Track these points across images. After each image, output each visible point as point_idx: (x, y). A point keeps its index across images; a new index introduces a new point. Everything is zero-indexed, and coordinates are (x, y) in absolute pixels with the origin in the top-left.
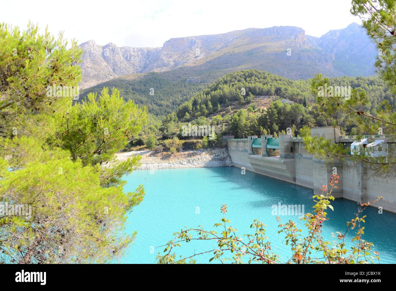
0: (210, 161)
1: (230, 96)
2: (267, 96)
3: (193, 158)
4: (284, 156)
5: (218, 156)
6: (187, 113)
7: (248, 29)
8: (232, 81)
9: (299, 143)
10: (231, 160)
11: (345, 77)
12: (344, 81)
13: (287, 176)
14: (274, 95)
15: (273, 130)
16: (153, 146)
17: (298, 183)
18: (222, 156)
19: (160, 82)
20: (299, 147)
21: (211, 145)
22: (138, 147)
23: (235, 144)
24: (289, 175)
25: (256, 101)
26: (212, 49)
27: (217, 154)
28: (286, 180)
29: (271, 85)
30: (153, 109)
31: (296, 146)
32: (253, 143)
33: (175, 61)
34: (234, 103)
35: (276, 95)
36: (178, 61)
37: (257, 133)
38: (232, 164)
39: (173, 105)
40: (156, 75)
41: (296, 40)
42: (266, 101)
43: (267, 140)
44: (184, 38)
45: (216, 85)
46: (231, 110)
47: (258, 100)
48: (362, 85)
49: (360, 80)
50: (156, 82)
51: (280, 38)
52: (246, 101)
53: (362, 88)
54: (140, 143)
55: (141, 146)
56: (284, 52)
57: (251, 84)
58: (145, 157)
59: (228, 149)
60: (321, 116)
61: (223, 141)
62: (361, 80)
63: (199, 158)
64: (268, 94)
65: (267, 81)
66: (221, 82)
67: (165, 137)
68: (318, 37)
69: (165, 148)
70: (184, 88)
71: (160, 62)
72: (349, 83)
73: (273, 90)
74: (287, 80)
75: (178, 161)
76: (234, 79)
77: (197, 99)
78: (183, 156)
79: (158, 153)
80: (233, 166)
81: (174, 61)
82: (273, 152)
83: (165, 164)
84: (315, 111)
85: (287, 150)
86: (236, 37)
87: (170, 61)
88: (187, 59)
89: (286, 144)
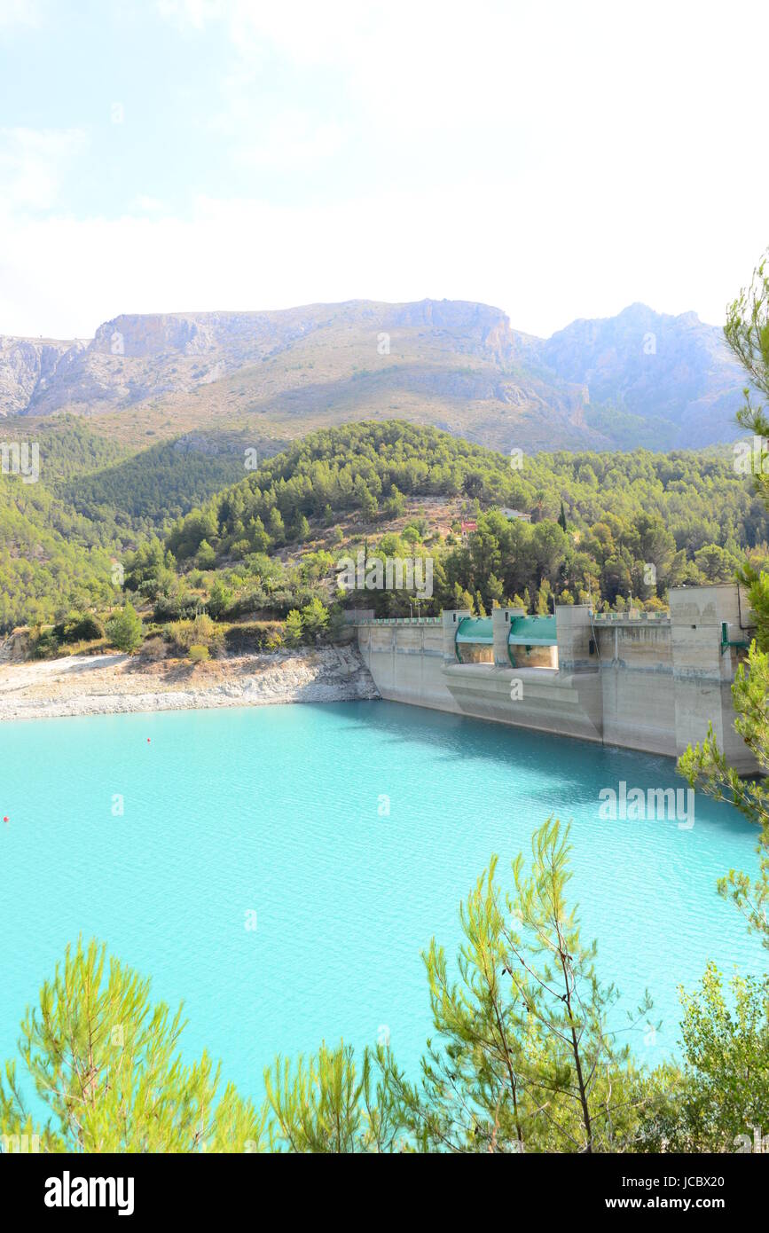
0: (311, 683)
1: (335, 496)
2: (441, 499)
3: (261, 676)
4: (573, 664)
5: (334, 668)
6: (204, 544)
7: (351, 302)
8: (337, 451)
9: (612, 629)
10: (372, 681)
11: (639, 452)
12: (638, 463)
13: (578, 721)
14: (463, 494)
15: (488, 594)
16: (135, 642)
17: (608, 739)
18: (345, 668)
19: (91, 445)
20: (614, 640)
21: (310, 637)
22: (83, 645)
23: (387, 635)
24: (586, 718)
25: (413, 511)
26: (245, 354)
27: (328, 665)
28: (569, 734)
29: (452, 468)
30: (74, 529)
31: (606, 639)
32: (459, 630)
33: (134, 383)
34: (349, 516)
35: (466, 495)
36: (142, 385)
37: (444, 602)
38: (376, 693)
39: (137, 519)
40: (78, 425)
41: (487, 341)
42: (442, 511)
43: (509, 622)
44: (161, 316)
45: (290, 463)
46: (342, 536)
47: (418, 508)
48: (687, 474)
49: (679, 461)
50: (79, 445)
51: (440, 335)
52: (383, 510)
53: (688, 484)
54: (86, 631)
55: (92, 641)
56: (456, 372)
57: (396, 461)
58: (110, 674)
59: (360, 650)
60: (614, 557)
61: (345, 626)
62: (682, 459)
63: (277, 677)
64: (444, 491)
65: (439, 456)
66: (304, 455)
67: (163, 613)
68: (544, 338)
69: (171, 647)
70: (169, 468)
71: (83, 386)
72: (653, 470)
73: (459, 480)
74: (494, 453)
75: (216, 686)
76: (342, 447)
77: (231, 501)
78: (231, 671)
79: (152, 661)
80: (378, 699)
81: (130, 384)
82: (526, 656)
83: (176, 694)
84: (599, 544)
85: (580, 649)
86: (317, 322)
87: (116, 384)
88: (169, 381)
89: (578, 632)
